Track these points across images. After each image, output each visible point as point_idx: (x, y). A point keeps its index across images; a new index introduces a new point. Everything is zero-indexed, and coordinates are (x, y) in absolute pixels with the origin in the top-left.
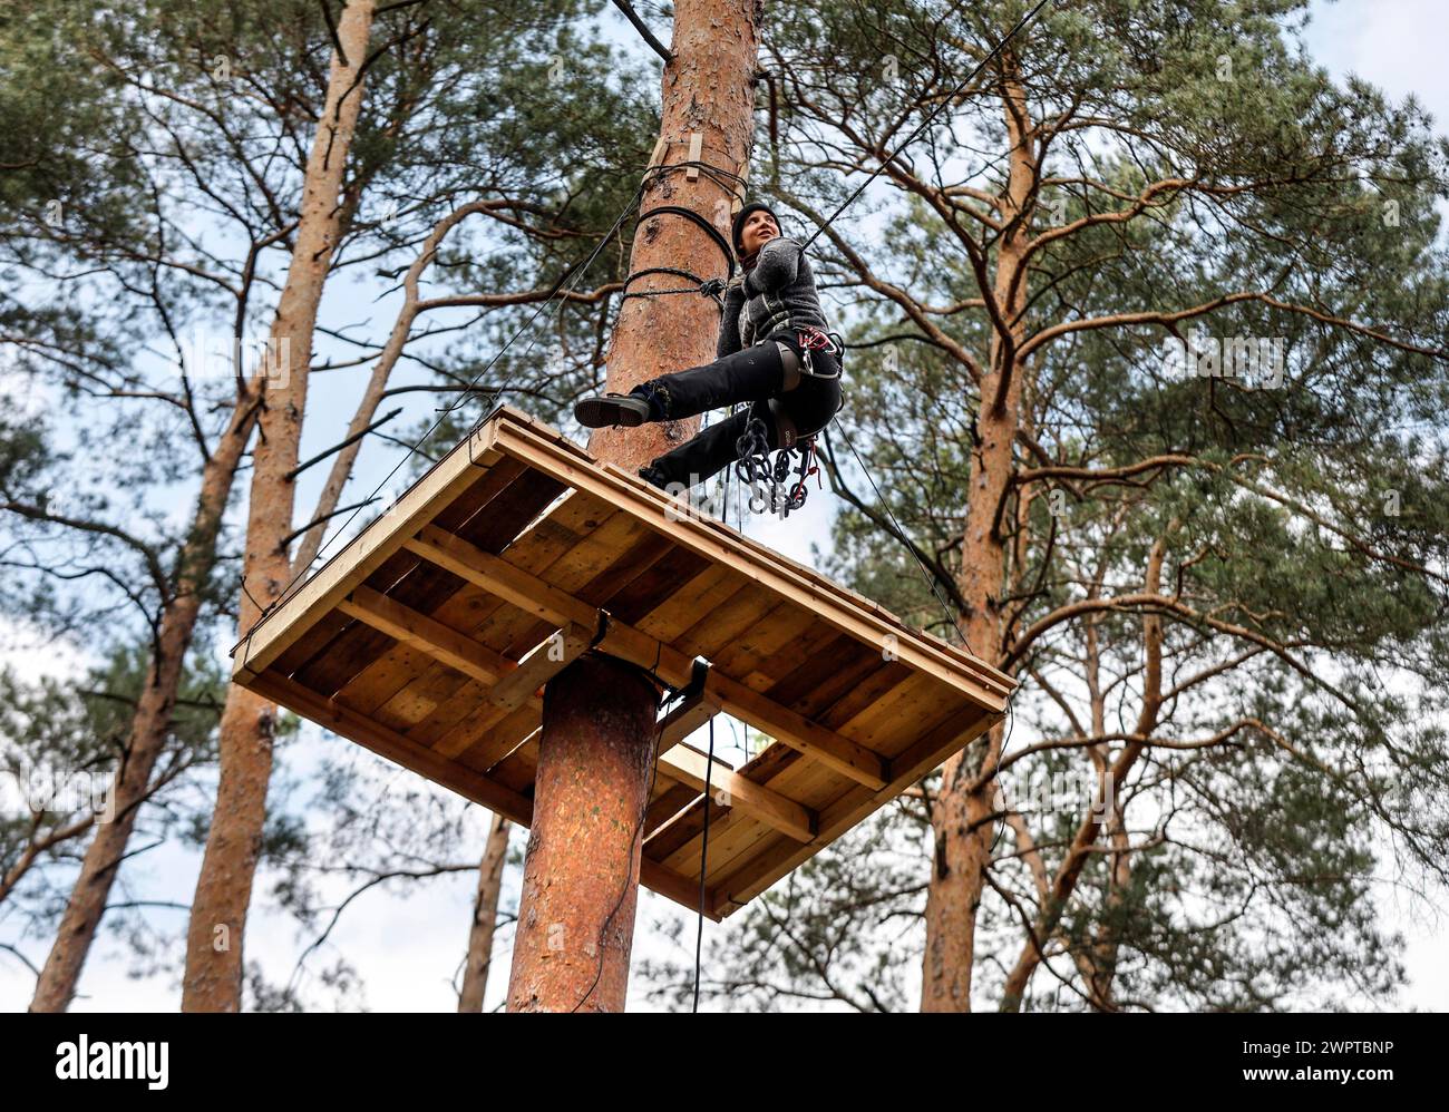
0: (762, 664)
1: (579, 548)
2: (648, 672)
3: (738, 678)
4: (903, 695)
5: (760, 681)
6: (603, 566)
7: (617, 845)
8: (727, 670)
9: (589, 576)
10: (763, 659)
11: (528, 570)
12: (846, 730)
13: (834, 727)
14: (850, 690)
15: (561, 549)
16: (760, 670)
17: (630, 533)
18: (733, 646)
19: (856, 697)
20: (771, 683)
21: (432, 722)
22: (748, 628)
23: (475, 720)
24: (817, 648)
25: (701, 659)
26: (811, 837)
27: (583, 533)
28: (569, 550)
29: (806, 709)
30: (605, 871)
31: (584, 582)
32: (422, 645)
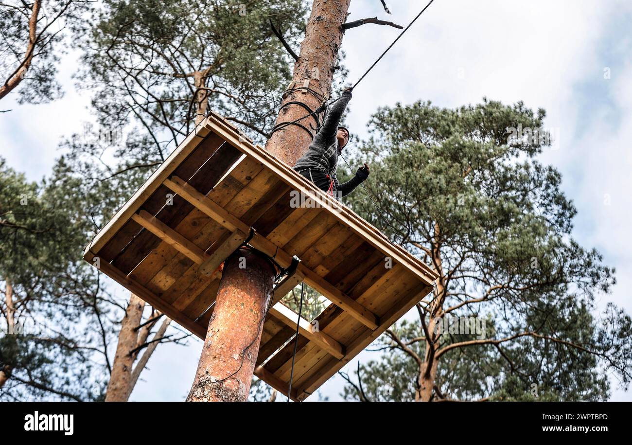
0: (324, 260)
1: (243, 192)
2: (271, 258)
3: (312, 269)
4: (387, 281)
5: (322, 271)
6: (253, 202)
7: (251, 319)
8: (307, 264)
9: (246, 208)
10: (324, 258)
11: (219, 204)
12: (360, 300)
13: (355, 298)
14: (363, 277)
15: (235, 192)
16: (323, 265)
17: (266, 184)
18: (311, 250)
19: (365, 281)
20: (327, 271)
21: (173, 289)
22: (317, 240)
23: (192, 289)
24: (349, 252)
25: (295, 257)
26: (343, 356)
27: (245, 183)
28: (238, 193)
29: (342, 287)
30: (245, 327)
31: (244, 212)
32: (169, 240)
